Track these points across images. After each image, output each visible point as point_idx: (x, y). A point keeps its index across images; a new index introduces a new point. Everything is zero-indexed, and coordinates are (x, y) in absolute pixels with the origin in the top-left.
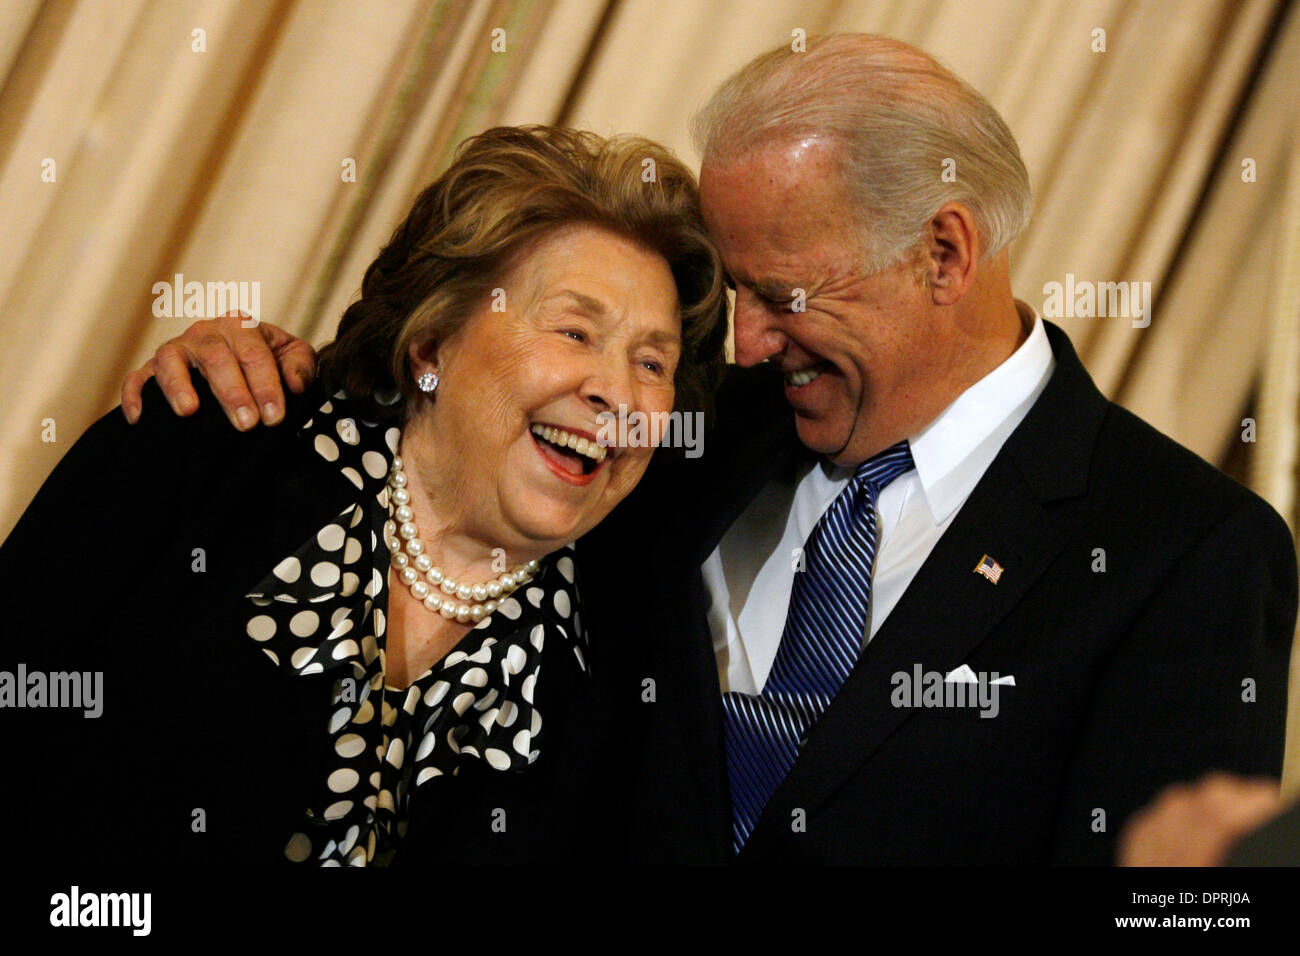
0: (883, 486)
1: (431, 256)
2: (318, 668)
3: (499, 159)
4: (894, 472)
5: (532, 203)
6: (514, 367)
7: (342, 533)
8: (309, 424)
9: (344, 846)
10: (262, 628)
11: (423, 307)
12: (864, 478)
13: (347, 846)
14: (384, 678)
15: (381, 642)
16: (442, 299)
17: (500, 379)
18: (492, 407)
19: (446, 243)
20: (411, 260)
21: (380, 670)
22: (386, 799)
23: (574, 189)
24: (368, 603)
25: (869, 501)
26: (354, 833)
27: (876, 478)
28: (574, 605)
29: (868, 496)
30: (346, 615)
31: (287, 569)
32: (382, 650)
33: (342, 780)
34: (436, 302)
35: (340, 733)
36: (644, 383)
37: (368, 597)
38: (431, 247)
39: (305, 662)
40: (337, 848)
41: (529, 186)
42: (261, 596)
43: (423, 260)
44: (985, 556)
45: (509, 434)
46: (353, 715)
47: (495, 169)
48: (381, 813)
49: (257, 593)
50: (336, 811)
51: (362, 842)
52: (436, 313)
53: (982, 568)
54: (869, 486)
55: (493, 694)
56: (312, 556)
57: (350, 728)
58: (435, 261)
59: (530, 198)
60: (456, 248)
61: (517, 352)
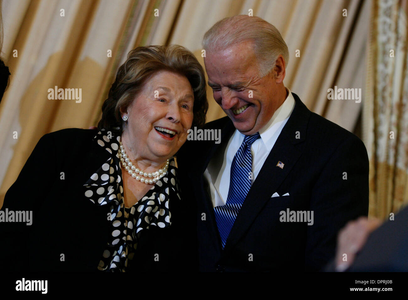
0: (252, 143)
1: (122, 84)
2: (105, 203)
3: (138, 55)
4: (254, 139)
5: (148, 66)
6: (147, 111)
7: (108, 166)
8: (96, 137)
9: (119, 251)
10: (89, 194)
11: (121, 98)
12: (247, 142)
13: (120, 251)
14: (124, 205)
15: (122, 195)
16: (126, 95)
17: (144, 115)
18: (142, 122)
19: (126, 80)
20: (118, 86)
21: (123, 202)
22: (129, 238)
23: (159, 61)
24: (117, 184)
25: (249, 148)
26: (121, 247)
27: (250, 141)
28: (176, 182)
29: (248, 146)
30: (112, 188)
31: (94, 177)
32: (123, 197)
33: (116, 233)
34: (125, 96)
35: (114, 220)
36: (184, 113)
37: (118, 183)
38: (122, 81)
39: (102, 202)
40: (117, 252)
41: (146, 62)
42: (87, 185)
43: (120, 85)
44: (279, 161)
45: (148, 130)
46: (116, 215)
47: (137, 58)
48: (128, 242)
49: (86, 184)
50: (115, 242)
51: (124, 250)
52: (125, 99)
53: (279, 165)
54: (248, 144)
55: (157, 207)
56: (101, 173)
57: (116, 219)
58: (123, 85)
59: (146, 65)
60: (129, 81)
61: (147, 107)
